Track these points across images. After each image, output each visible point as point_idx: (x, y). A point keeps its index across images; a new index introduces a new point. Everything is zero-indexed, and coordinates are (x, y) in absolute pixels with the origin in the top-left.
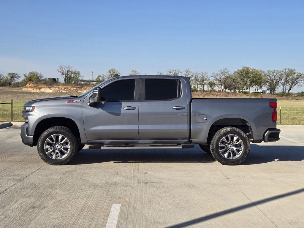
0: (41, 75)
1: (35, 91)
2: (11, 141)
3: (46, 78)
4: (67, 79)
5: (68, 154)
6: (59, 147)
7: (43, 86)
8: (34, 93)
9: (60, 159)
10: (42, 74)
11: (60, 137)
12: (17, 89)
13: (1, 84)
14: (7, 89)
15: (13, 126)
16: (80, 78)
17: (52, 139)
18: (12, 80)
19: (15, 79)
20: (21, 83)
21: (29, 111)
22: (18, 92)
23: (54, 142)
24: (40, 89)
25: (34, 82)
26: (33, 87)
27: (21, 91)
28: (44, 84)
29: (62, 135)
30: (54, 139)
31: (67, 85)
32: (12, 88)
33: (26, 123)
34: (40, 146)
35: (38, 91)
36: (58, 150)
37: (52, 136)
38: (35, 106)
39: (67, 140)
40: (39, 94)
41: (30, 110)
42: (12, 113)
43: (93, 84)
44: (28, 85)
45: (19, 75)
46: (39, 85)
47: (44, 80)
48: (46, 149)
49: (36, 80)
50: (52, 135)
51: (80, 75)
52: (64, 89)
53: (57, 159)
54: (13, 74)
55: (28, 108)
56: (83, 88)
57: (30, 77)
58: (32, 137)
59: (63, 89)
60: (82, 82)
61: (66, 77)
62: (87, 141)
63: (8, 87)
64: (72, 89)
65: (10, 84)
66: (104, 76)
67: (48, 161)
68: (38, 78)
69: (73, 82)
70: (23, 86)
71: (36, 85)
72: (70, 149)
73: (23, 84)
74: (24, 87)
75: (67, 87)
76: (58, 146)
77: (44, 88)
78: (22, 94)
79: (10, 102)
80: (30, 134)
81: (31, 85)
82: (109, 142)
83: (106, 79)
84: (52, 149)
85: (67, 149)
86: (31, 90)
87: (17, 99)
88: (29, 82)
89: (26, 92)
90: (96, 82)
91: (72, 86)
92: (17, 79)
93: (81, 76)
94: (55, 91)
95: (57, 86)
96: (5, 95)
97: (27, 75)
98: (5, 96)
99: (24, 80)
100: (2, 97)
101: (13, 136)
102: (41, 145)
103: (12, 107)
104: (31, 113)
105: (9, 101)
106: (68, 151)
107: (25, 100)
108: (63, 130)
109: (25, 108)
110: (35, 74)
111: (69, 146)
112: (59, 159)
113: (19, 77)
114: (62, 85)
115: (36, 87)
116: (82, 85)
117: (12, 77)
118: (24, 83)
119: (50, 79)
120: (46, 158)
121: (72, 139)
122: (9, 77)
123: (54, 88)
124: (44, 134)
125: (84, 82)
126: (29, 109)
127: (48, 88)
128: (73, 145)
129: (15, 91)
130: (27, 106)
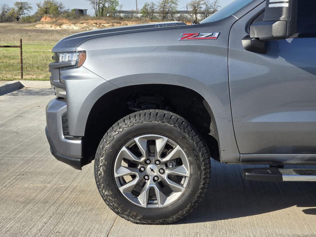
0: (61, 5)
1: (53, 28)
2: (20, 125)
3: (68, 10)
4: (99, 10)
5: (183, 195)
6: (156, 173)
7: (64, 21)
8: (52, 31)
9: (160, 206)
10: (63, 3)
11: (160, 144)
12: (28, 26)
13: (6, 18)
14: (14, 25)
15: (24, 88)
16: (118, 8)
17: (135, 150)
18: (21, 13)
19: (25, 11)
20: (33, 16)
21: (69, 67)
22: (29, 30)
23: (143, 159)
24: (60, 25)
25: (52, 15)
26: (50, 23)
27: (34, 28)
28: (66, 17)
29: (166, 139)
30: (142, 149)
31: (99, 19)
32: (20, 24)
33: (59, 98)
34: (101, 169)
35: (58, 28)
36: (154, 180)
37: (137, 139)
38: (85, 52)
39: (179, 152)
40: (59, 33)
41: (73, 63)
42: (22, 63)
43: (138, 17)
44: (43, 19)
45: (30, 6)
46: (59, 20)
47: (66, 12)
48: (119, 178)
49: (54, 12)
50: (136, 136)
51: (118, 3)
52: (95, 25)
53: (150, 206)
54: (22, 3)
55: (64, 58)
56: (122, 24)
57: (46, 9)
58: (79, 142)
59: (93, 24)
60: (122, 15)
61: (98, 7)
62: (238, 155)
63: (15, 23)
64: (107, 25)
65: (18, 19)
66: (153, 4)
67: (127, 213)
68: (57, 9)
69: (108, 15)
70: (36, 21)
71: (54, 20)
72: (187, 179)
73: (37, 19)
74: (38, 22)
75: (99, 21)
76: (152, 170)
77: (66, 23)
78: (35, 34)
79: (18, 44)
80: (73, 133)
81: (48, 19)
82: (302, 159)
83: (156, 9)
84: (137, 179)
85: (178, 179)
86: (48, 27)
87: (29, 39)
88: (45, 15)
89: (41, 30)
90: (141, 13)
91: (106, 20)
92: (27, 10)
93: (120, 5)
94: (82, 28)
95: (85, 20)
96: (11, 34)
97: (42, 5)
98: (12, 36)
99: (37, 13)
100: (7, 38)
101: (24, 113)
102: (104, 165)
103: (21, 52)
104: (74, 72)
105: (17, 42)
106: (182, 185)
107: (41, 42)
108: (169, 122)
109: (56, 58)
110: (52, 4)
111: (186, 170)
112: (157, 206)
113: (30, 7)
114: (93, 19)
115: (55, 22)
116: (121, 19)
117: (21, 8)
118: (38, 17)
119: (74, 10)
120: (119, 205)
121: (194, 150)
122: (16, 9)
123: (81, 24)
124: (114, 134)
125: (124, 14)
126: (67, 60)
127: (72, 23)
128: (199, 168)
129: (25, 28)
130: (63, 53)
